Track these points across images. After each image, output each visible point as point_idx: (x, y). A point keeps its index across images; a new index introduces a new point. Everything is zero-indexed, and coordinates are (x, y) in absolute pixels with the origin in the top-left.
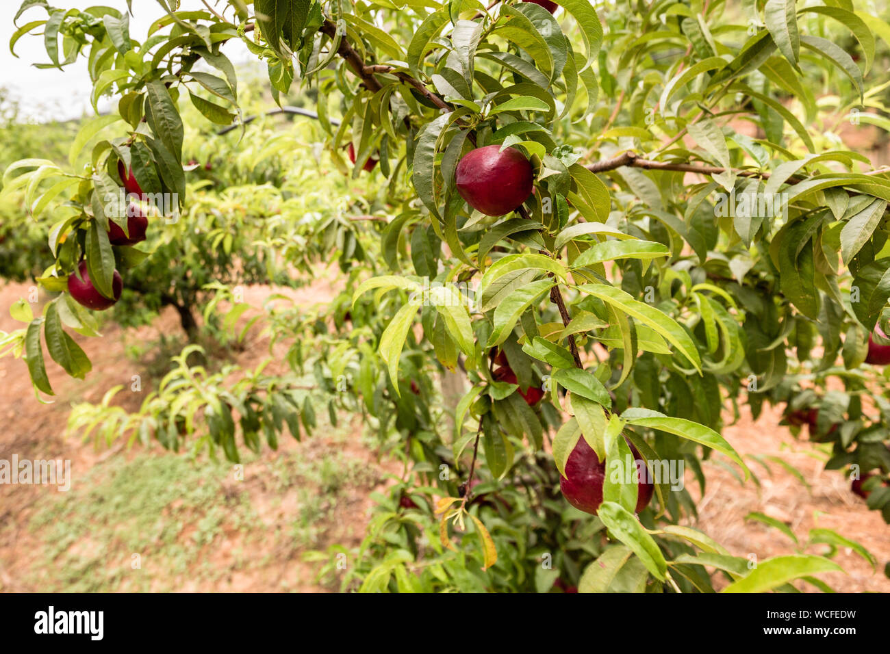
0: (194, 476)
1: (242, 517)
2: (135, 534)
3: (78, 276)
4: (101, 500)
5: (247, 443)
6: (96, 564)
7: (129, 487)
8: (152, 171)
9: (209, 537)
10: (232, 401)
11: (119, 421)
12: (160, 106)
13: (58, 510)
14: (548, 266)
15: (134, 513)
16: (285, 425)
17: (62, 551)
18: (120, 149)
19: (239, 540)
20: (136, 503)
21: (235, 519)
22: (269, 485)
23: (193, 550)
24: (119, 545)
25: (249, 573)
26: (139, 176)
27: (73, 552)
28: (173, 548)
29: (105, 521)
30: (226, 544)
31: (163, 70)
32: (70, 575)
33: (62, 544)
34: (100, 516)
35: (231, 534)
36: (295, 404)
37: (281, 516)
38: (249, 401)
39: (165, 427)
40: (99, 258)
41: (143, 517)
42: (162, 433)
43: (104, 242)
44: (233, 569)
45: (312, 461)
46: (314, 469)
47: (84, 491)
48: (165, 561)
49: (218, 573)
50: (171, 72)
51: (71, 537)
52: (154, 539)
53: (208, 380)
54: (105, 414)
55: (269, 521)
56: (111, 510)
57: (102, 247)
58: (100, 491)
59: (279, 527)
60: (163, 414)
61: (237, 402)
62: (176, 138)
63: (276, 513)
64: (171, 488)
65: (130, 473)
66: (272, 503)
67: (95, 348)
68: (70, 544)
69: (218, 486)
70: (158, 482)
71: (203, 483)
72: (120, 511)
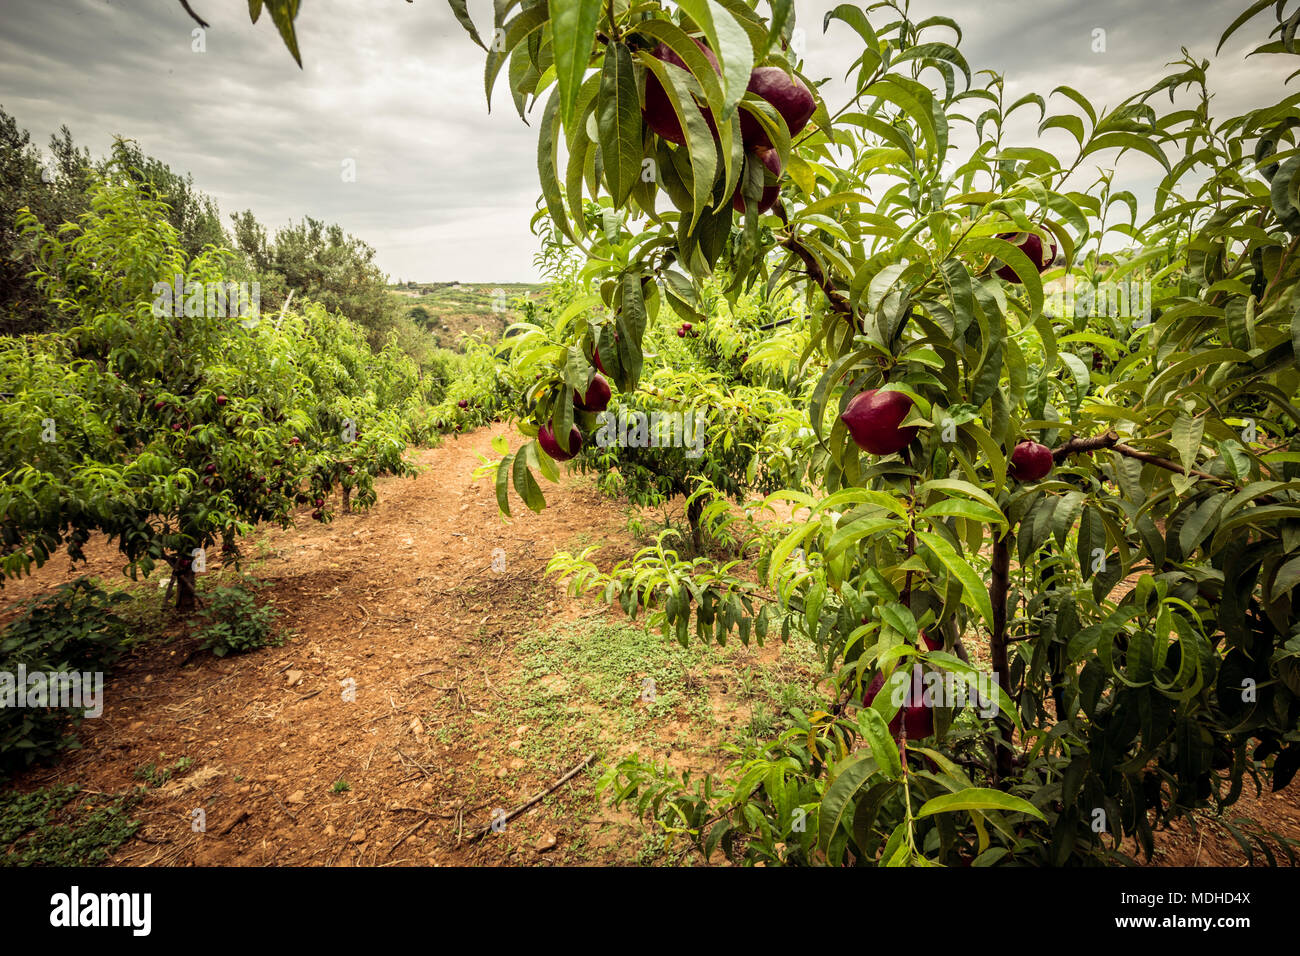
0: (663, 656)
1: (696, 707)
2: (598, 687)
3: (547, 428)
4: (578, 649)
5: (699, 632)
6: (560, 699)
7: (603, 646)
8: (615, 352)
9: (661, 713)
10: (693, 588)
11: (590, 576)
12: (632, 297)
13: (541, 645)
14: (892, 506)
15: (602, 670)
16: (736, 627)
17: (535, 678)
18: (595, 327)
19: (686, 726)
20: (606, 661)
21: (690, 706)
22: (731, 689)
23: (644, 717)
24: (583, 690)
25: (688, 756)
26: (603, 354)
27: (544, 682)
28: (627, 710)
29: (576, 668)
30: (675, 724)
31: (646, 264)
32: (537, 698)
33: (537, 672)
34: (573, 661)
35: (682, 718)
36: (751, 611)
37: (732, 719)
38: (708, 594)
39: (629, 593)
40: (562, 417)
41: (609, 676)
42: (625, 597)
43: (569, 405)
44: (673, 746)
45: (779, 681)
46: (779, 690)
47: (566, 636)
48: (618, 718)
49: (660, 745)
50: (652, 268)
51: (545, 669)
52: (613, 697)
53: (678, 563)
54: (580, 566)
55: (720, 720)
56: (585, 660)
57: (567, 408)
58: (578, 641)
59: (727, 729)
60: (629, 581)
61: (697, 592)
62: (639, 327)
63: (730, 715)
64: (640, 660)
65: (609, 635)
66: (728, 705)
67: (606, 515)
68: (544, 675)
69: (682, 673)
70: (630, 650)
71: (669, 666)
72: (591, 663)
